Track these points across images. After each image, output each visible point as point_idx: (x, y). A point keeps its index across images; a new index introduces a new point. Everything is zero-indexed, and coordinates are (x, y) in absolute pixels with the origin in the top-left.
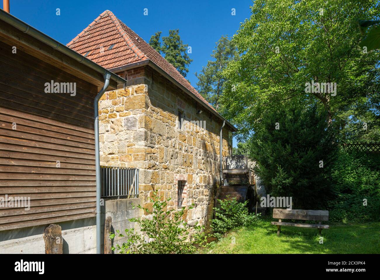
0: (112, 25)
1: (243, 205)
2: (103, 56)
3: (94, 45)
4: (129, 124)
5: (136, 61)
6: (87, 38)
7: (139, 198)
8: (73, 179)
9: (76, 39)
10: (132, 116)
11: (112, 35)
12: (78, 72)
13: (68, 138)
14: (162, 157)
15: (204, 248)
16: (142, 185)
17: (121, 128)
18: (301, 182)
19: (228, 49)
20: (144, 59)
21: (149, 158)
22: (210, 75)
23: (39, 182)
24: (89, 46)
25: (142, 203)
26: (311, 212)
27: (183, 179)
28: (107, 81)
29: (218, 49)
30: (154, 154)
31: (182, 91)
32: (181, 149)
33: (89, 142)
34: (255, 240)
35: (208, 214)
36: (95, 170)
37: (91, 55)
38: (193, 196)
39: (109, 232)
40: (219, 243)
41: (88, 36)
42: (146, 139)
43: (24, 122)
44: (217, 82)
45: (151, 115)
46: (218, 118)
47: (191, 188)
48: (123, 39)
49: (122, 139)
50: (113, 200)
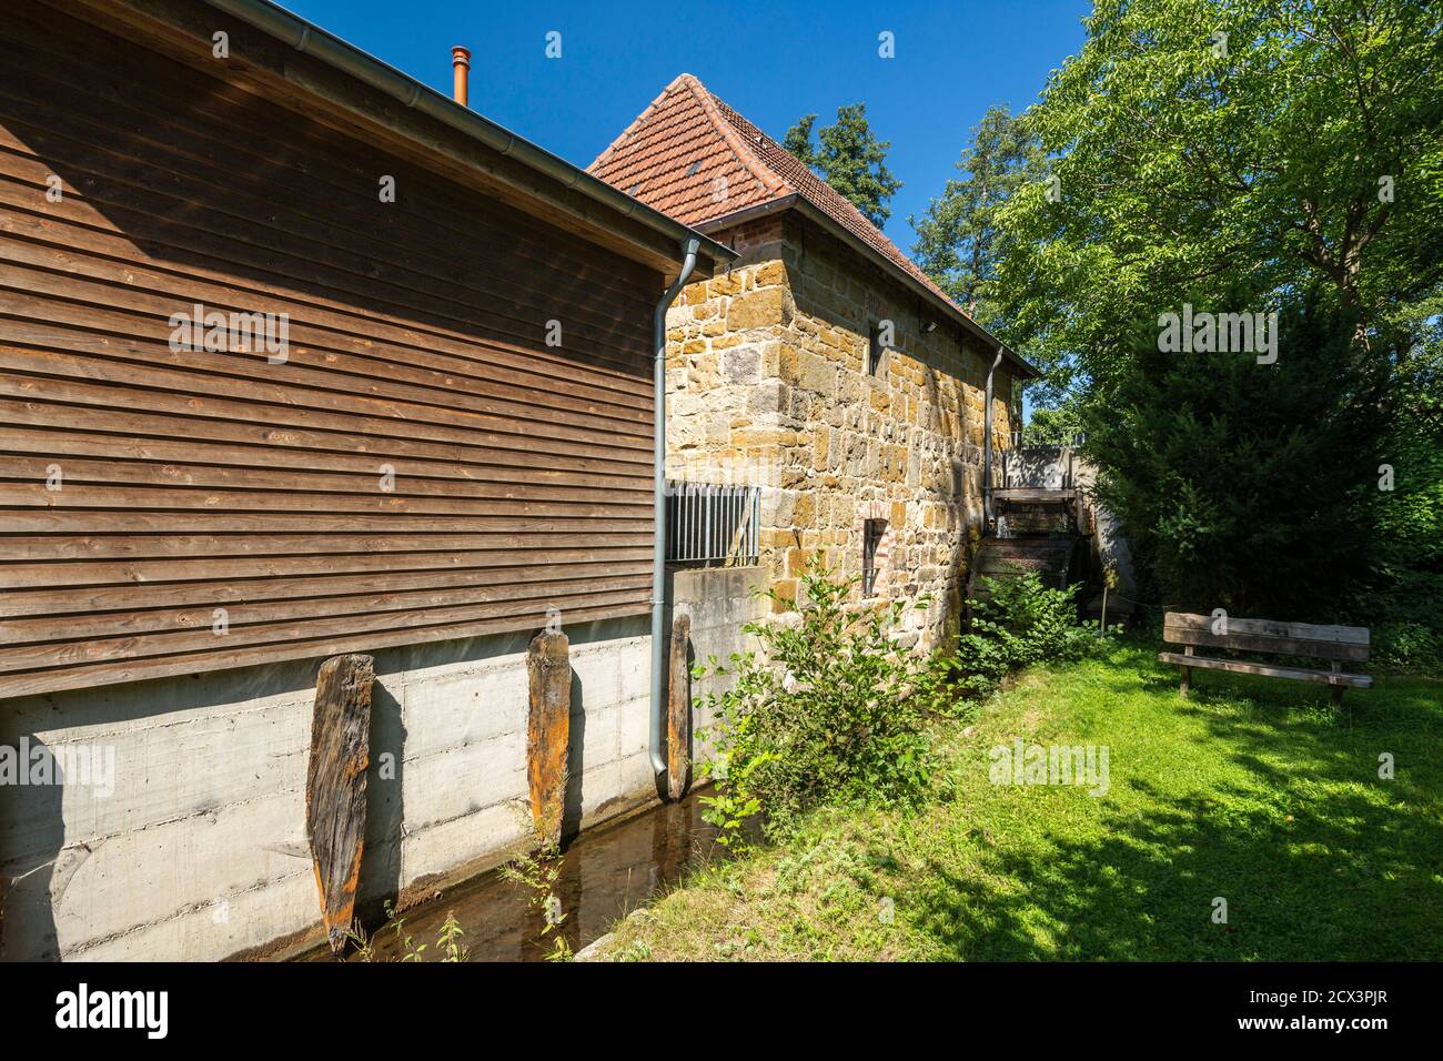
0: (698, 110)
1: (1063, 596)
2: (674, 194)
3: (651, 168)
4: (737, 369)
5: (760, 198)
6: (632, 151)
7: (759, 566)
8: (600, 515)
9: (606, 156)
10: (745, 345)
11: (695, 138)
12: (621, 240)
13: (592, 410)
14: (823, 455)
15: (946, 718)
16: (767, 531)
17: (715, 380)
18: (1263, 531)
19: (1009, 141)
20: (783, 193)
21: (789, 458)
22: (952, 222)
23: (521, 521)
24: (639, 172)
25: (767, 579)
26: (1300, 630)
27: (878, 516)
28: (690, 259)
29: (980, 146)
30: (801, 446)
31: (882, 271)
32: (874, 432)
33: (641, 417)
34: (1106, 706)
35: (947, 617)
36: (653, 492)
37: (642, 193)
38: (905, 564)
39: (683, 656)
40: (990, 709)
41: (636, 146)
42: (782, 407)
43: (494, 372)
44: (974, 238)
45: (797, 341)
46: (982, 341)
47: (899, 541)
48: (724, 146)
49: (718, 407)
50: (692, 571)
